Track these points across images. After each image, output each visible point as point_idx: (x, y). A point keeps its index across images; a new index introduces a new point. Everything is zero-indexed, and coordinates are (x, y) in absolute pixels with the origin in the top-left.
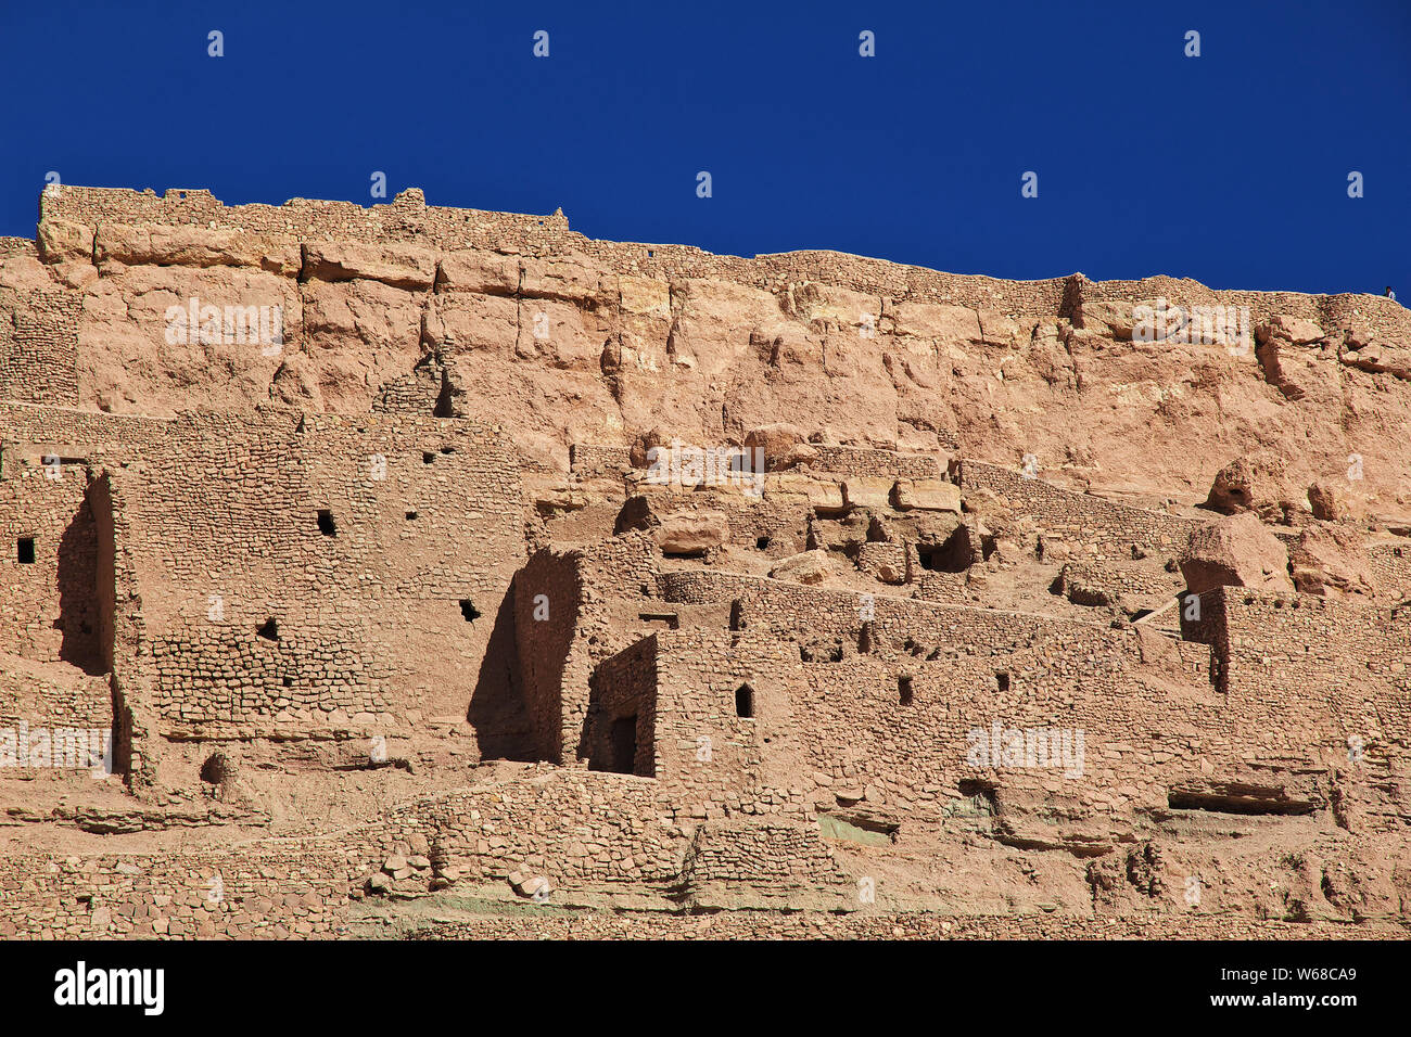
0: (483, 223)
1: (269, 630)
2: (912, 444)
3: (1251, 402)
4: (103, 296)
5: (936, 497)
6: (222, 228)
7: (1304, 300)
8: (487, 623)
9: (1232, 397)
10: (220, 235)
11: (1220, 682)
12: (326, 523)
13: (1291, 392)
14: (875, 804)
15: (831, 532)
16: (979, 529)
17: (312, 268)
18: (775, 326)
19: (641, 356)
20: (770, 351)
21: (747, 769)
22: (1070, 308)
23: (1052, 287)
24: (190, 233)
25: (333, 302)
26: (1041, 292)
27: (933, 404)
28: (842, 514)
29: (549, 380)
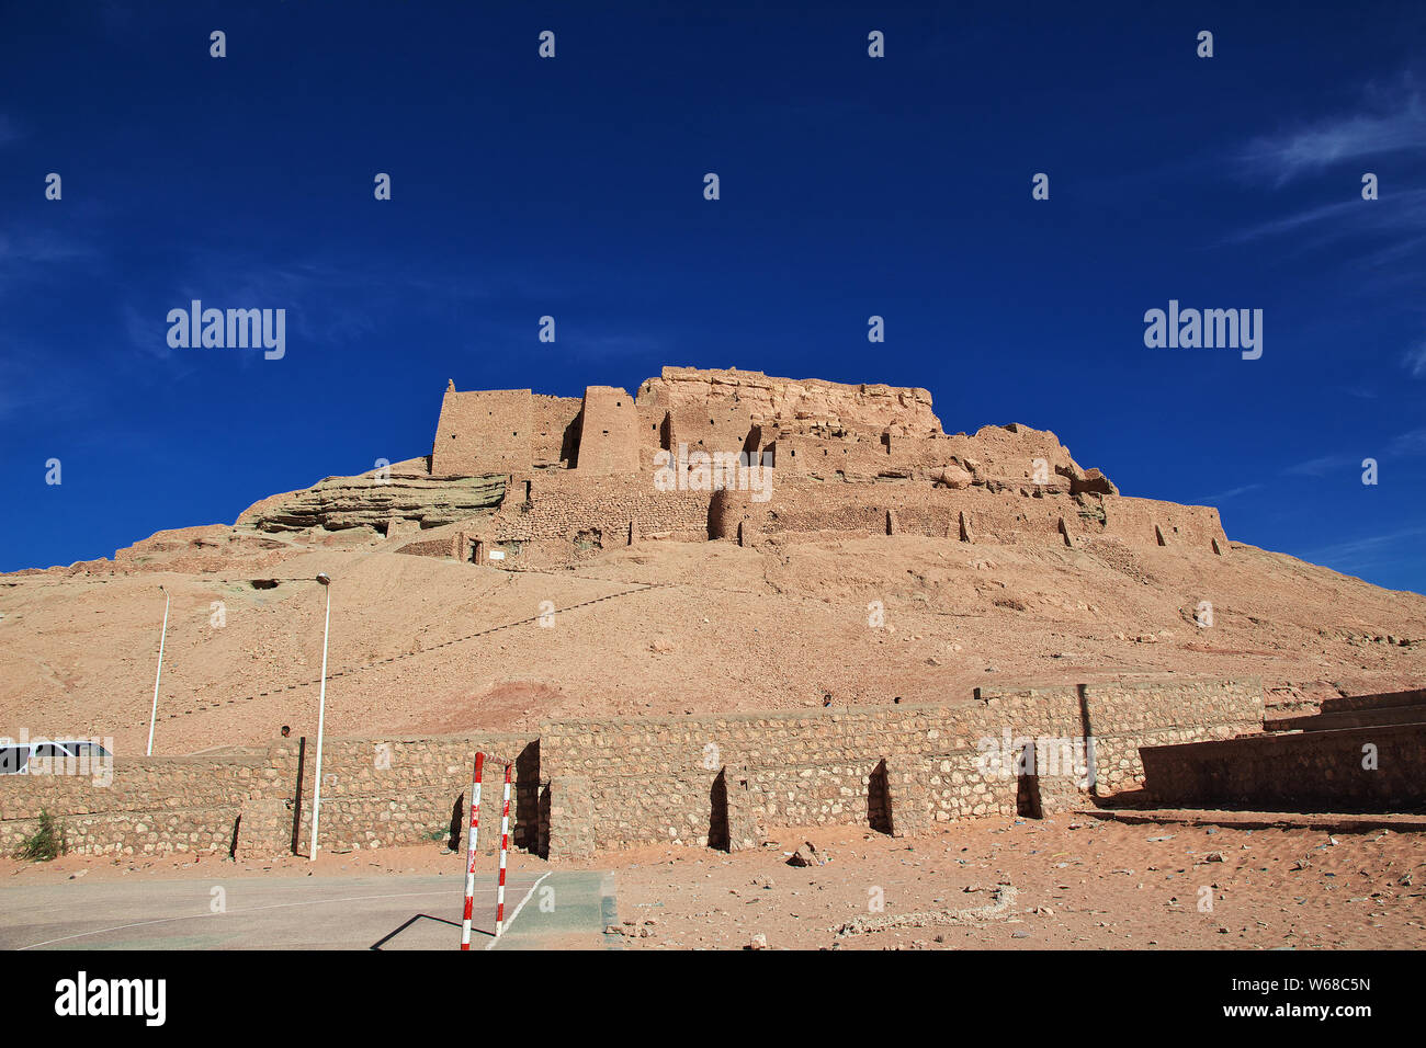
0: (747, 373)
1: (701, 442)
2: (831, 415)
3: (898, 408)
4: (674, 387)
5: (836, 425)
6: (697, 374)
7: (909, 389)
8: (744, 441)
9: (894, 407)
10: (696, 375)
11: (888, 453)
12: (712, 422)
13: (906, 407)
14: (819, 475)
15: (815, 431)
16: (844, 431)
17: (714, 382)
18: (804, 393)
19: (778, 399)
20: (803, 398)
21: (794, 466)
22: (863, 390)
23: (859, 386)
24: (691, 375)
25: (718, 388)
26: (856, 387)
27: (835, 408)
28: (817, 427)
29: (760, 403)
